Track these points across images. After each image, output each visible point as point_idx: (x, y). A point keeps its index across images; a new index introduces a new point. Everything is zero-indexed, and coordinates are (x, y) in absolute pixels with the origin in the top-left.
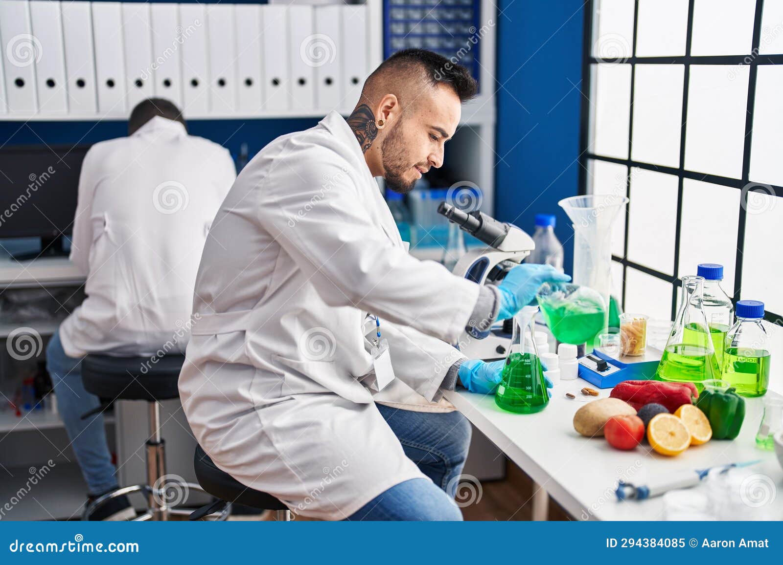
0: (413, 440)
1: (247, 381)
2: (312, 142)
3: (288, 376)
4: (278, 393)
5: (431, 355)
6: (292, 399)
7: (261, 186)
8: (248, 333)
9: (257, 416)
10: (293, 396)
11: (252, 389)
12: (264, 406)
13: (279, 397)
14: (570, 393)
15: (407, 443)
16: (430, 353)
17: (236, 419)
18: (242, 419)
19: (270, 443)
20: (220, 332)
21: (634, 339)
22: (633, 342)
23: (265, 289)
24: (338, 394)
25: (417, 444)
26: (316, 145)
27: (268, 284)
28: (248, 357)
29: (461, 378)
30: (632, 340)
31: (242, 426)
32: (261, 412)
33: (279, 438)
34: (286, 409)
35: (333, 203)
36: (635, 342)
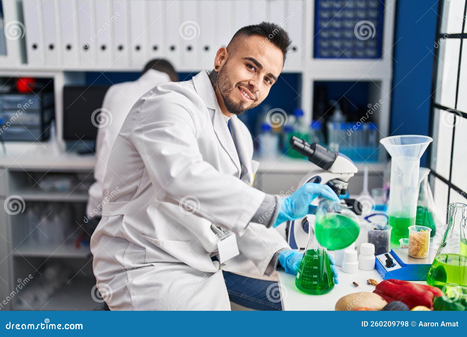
0: (260, 299)
1: (123, 250)
2: (171, 90)
3: (149, 249)
4: (143, 260)
5: (265, 243)
6: (152, 265)
7: (137, 118)
8: (125, 217)
9: (126, 274)
10: (153, 264)
11: (125, 256)
12: (133, 269)
13: (144, 263)
14: (356, 282)
15: (256, 300)
16: (263, 242)
17: (113, 276)
18: (117, 276)
19: (129, 295)
20: (111, 215)
21: (418, 245)
22: (417, 248)
23: (137, 188)
24: (188, 265)
25: (264, 302)
26: (173, 91)
27: (138, 185)
28: (122, 233)
29: (280, 262)
30: (416, 246)
31: (117, 281)
32: (129, 272)
33: (135, 292)
34: (145, 272)
35: (167, 130)
36: (418, 248)
